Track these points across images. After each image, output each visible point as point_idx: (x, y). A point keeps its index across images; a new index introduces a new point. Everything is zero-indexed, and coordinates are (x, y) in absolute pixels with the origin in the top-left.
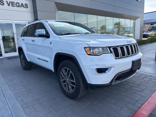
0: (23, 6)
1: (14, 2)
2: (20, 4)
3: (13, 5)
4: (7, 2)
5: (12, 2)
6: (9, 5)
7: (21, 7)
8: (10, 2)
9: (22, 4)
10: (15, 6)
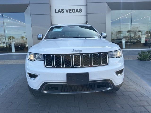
0: (78, 11)
1: (71, 9)
2: (76, 10)
3: (70, 11)
4: (66, 9)
5: (70, 9)
6: (67, 12)
7: (76, 12)
8: (68, 9)
9: (77, 9)
10: (71, 12)
